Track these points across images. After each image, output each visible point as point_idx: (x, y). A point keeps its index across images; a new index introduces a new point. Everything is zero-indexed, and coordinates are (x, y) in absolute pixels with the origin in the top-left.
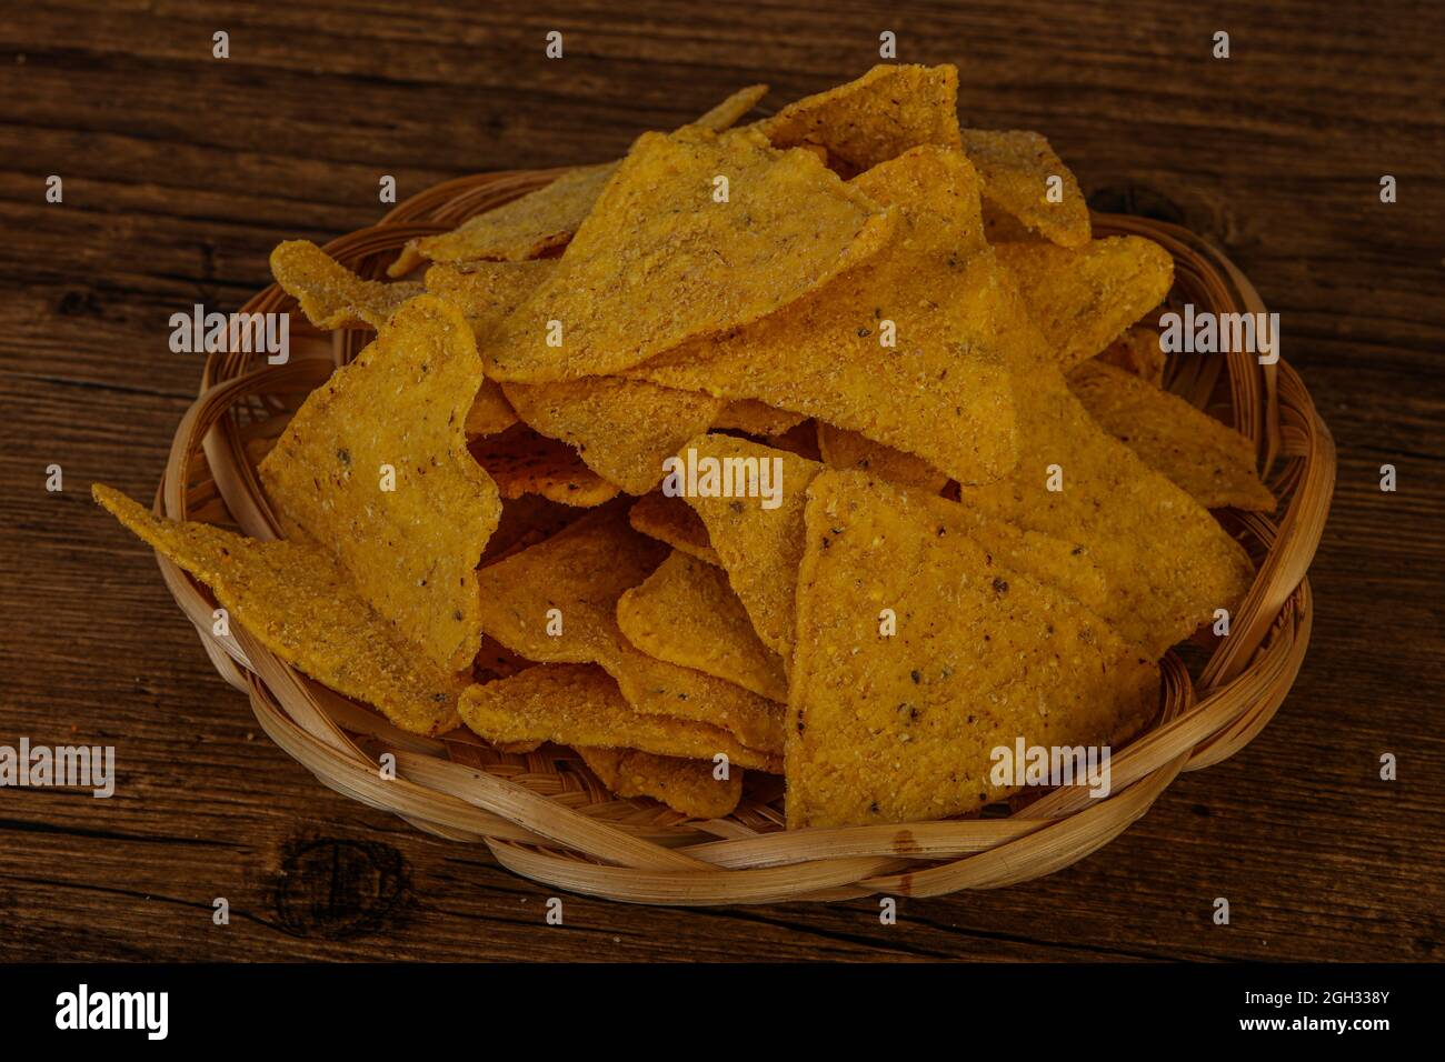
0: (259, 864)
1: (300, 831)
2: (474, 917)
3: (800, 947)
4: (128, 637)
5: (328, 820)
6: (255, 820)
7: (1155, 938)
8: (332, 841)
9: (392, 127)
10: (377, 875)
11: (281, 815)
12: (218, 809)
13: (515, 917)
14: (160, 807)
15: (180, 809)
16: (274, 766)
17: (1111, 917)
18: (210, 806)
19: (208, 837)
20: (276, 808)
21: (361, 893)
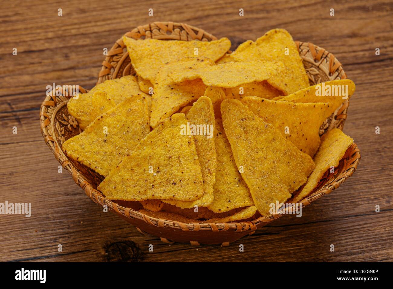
0: (100, 253)
1: (106, 242)
2: (159, 253)
3: (242, 240)
4: (38, 205)
5: (111, 238)
6: (93, 243)
7: (325, 216)
8: (115, 243)
9: (40, 63)
10: (130, 248)
11: (99, 240)
12: (82, 242)
13: (169, 250)
14: (68, 245)
15: (73, 244)
16: (91, 228)
17: (312, 214)
18: (80, 242)
19: (84, 250)
20: (97, 238)
21: (129, 254)
